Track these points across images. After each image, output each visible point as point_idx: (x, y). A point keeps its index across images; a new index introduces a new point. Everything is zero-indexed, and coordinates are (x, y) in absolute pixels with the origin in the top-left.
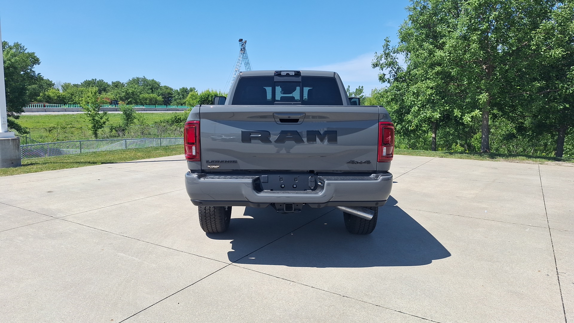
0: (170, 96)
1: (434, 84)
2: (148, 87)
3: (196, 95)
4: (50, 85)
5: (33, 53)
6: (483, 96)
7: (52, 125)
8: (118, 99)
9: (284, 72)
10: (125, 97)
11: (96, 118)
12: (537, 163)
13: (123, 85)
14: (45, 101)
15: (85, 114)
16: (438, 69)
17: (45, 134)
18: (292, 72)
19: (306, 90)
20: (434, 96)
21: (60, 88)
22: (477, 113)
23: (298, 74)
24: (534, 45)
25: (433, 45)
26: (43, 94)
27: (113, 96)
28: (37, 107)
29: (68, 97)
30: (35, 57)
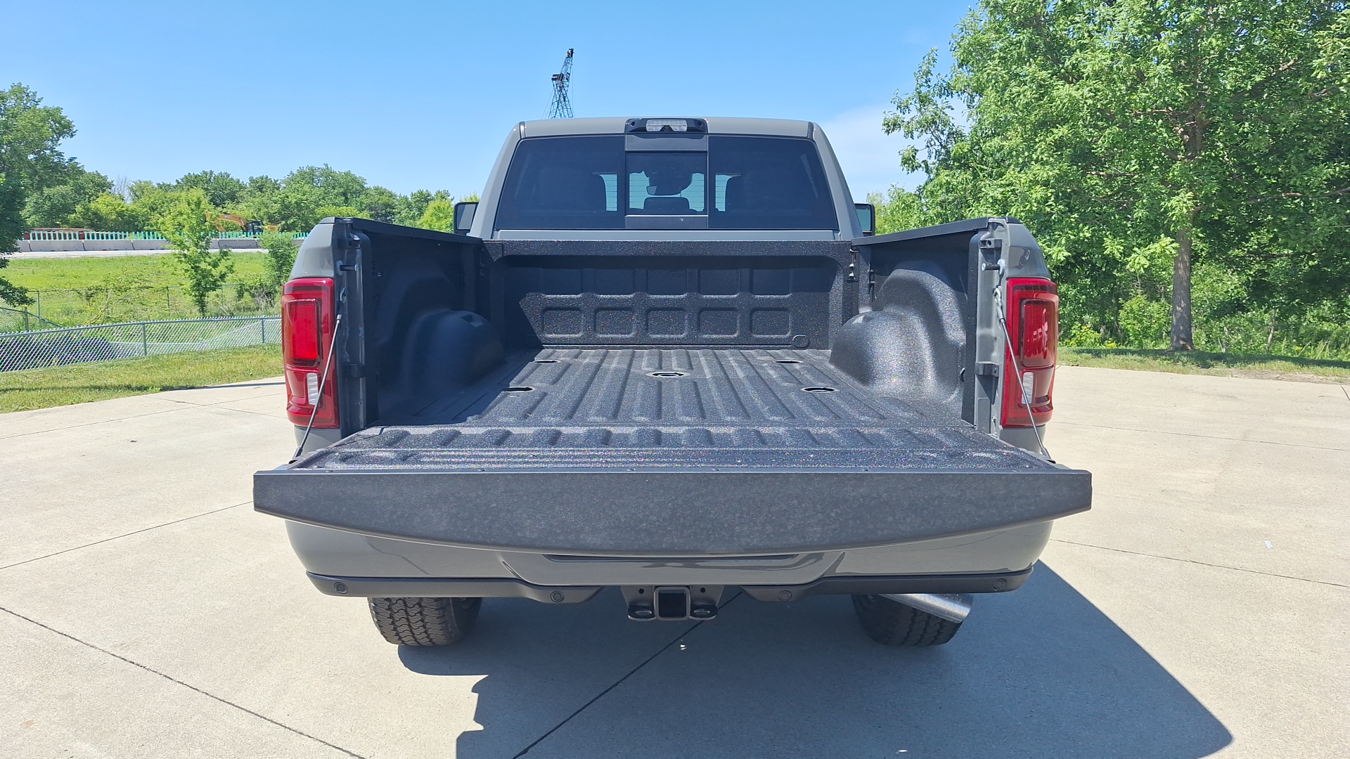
0: (389, 213)
1: (1051, 173)
2: (336, 191)
3: (446, 208)
4: (102, 185)
5: (58, 108)
6: (1180, 201)
7: (96, 283)
8: (262, 219)
9: (655, 123)
10: (280, 213)
11: (203, 265)
12: (1328, 378)
13: (276, 187)
14: (88, 225)
15: (175, 254)
16: (1062, 131)
17: (78, 304)
18: (678, 123)
19: (722, 181)
20: (1051, 205)
21: (126, 194)
22: (1166, 246)
23: (697, 127)
24: (1321, 67)
25: (1049, 71)
26: (84, 208)
27: (251, 211)
28: (63, 240)
29: (142, 216)
30: (62, 118)
